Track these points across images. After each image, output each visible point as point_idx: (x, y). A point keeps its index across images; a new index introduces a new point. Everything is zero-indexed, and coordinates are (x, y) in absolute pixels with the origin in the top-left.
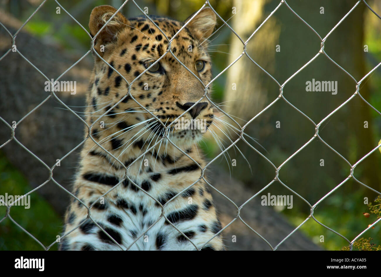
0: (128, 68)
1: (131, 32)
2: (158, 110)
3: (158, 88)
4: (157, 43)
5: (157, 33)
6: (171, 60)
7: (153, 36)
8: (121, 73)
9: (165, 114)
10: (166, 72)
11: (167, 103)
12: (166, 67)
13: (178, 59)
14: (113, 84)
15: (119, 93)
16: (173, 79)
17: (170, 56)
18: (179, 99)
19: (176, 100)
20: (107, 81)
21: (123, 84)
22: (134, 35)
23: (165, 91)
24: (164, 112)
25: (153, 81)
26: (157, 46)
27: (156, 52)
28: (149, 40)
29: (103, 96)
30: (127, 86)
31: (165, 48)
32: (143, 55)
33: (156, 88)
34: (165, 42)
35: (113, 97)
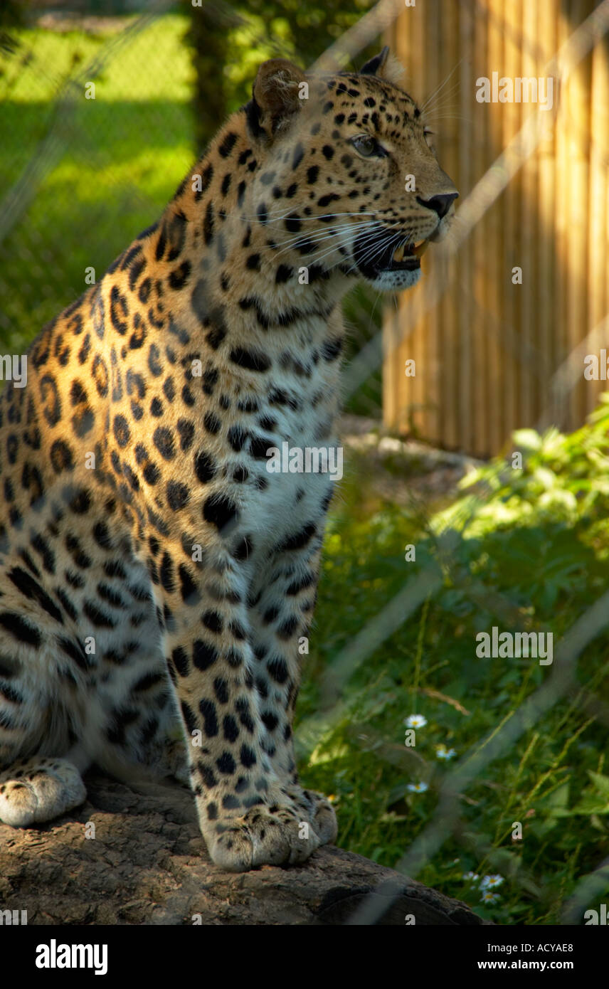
0: (328, 152)
1: (322, 98)
2: (385, 212)
3: (381, 178)
4: (370, 111)
5: (365, 96)
6: (394, 135)
7: (358, 100)
8: (319, 160)
9: (397, 218)
10: (387, 153)
11: (402, 199)
12: (387, 145)
13: (405, 132)
14: (302, 180)
15: (316, 192)
16: (402, 163)
17: (393, 130)
18: (421, 193)
19: (416, 195)
20: (292, 174)
21: (322, 179)
22: (326, 102)
23: (393, 181)
24: (395, 214)
25: (371, 169)
26: (370, 116)
27: (371, 125)
28: (355, 106)
29: (284, 200)
30: (329, 180)
31: (383, 118)
32: (350, 131)
33: (378, 178)
34: (382, 109)
35: (303, 199)
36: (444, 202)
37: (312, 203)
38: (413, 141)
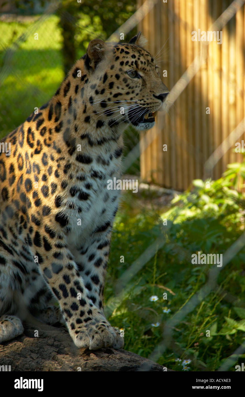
0: (117, 77)
1: (115, 55)
2: (141, 101)
3: (139, 87)
4: (134, 60)
5: (131, 54)
6: (144, 69)
7: (129, 56)
8: (114, 79)
9: (145, 103)
10: (141, 77)
11: (147, 95)
12: (141, 74)
13: (148, 68)
14: (107, 87)
15: (112, 92)
16: (147, 81)
17: (143, 67)
18: (155, 93)
19: (153, 94)
20: (103, 85)
21: (115, 87)
22: (116, 56)
23: (144, 88)
24: (145, 102)
25: (135, 83)
26: (134, 62)
27: (134, 66)
28: (128, 58)
29: (100, 95)
30: (118, 88)
31: (139, 63)
32: (126, 68)
33: (137, 87)
34: (139, 59)
35: (107, 95)
36: (164, 96)
37: (111, 96)
38: (152, 72)
